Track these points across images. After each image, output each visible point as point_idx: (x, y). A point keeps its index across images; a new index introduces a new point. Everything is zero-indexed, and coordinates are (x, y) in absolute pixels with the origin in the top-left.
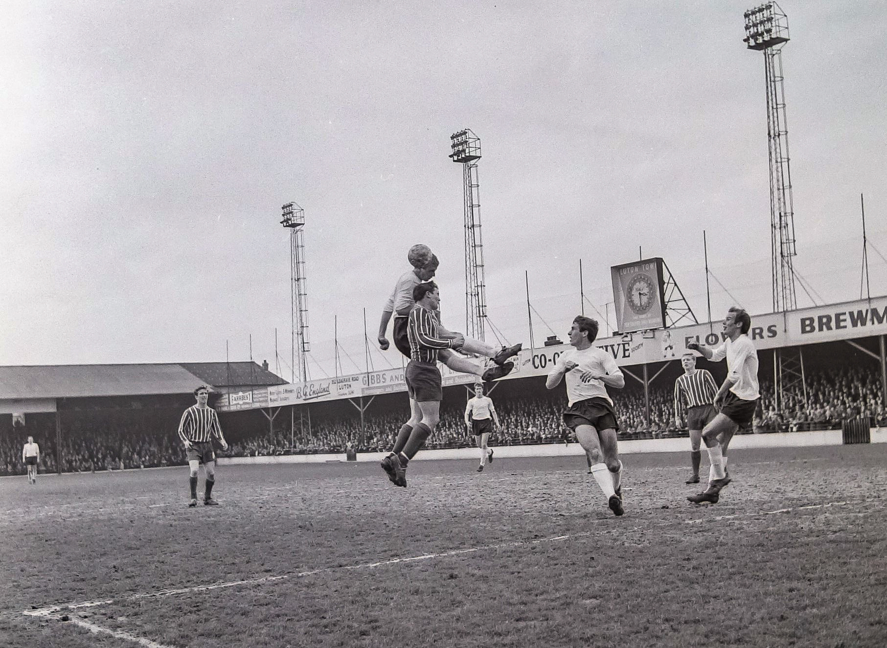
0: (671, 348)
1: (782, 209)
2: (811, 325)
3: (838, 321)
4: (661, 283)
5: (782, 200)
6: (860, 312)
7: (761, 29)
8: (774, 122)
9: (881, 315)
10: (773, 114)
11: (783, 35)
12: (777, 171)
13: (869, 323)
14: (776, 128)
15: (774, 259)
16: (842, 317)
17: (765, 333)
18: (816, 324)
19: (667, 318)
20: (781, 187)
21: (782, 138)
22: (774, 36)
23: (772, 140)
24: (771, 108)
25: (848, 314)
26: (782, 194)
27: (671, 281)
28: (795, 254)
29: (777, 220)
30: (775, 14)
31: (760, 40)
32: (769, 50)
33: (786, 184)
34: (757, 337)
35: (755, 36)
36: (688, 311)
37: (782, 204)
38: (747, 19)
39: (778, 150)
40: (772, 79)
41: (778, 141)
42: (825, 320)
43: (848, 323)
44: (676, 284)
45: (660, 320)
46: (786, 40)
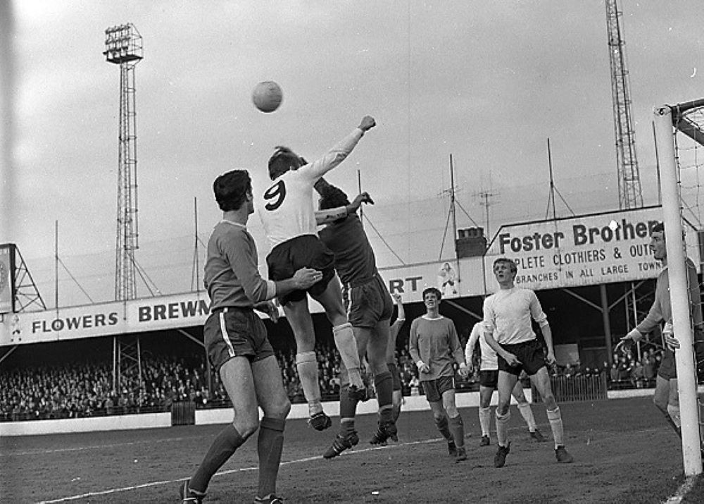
0: (19, 332)
1: (128, 206)
2: (148, 314)
3: (171, 311)
4: (13, 268)
5: (128, 197)
6: (190, 303)
7: (119, 46)
8: (125, 127)
9: (208, 307)
10: (125, 120)
11: (138, 54)
12: (125, 172)
13: (197, 313)
14: (127, 134)
15: (118, 250)
16: (175, 308)
17: (107, 321)
18: (152, 313)
19: (17, 302)
20: (128, 186)
21: (132, 142)
22: (130, 53)
23: (123, 144)
24: (123, 115)
25: (180, 304)
26: (128, 193)
27: (23, 267)
28: (137, 247)
29: (123, 215)
30: (132, 35)
31: (117, 56)
32: (124, 65)
33: (133, 183)
34: (100, 323)
35: (115, 50)
36: (36, 297)
37: (128, 201)
38: (108, 35)
39: (127, 153)
40: (126, 90)
41: (127, 145)
42: (160, 310)
43: (180, 313)
44: (27, 271)
45: (10, 304)
46: (140, 58)
